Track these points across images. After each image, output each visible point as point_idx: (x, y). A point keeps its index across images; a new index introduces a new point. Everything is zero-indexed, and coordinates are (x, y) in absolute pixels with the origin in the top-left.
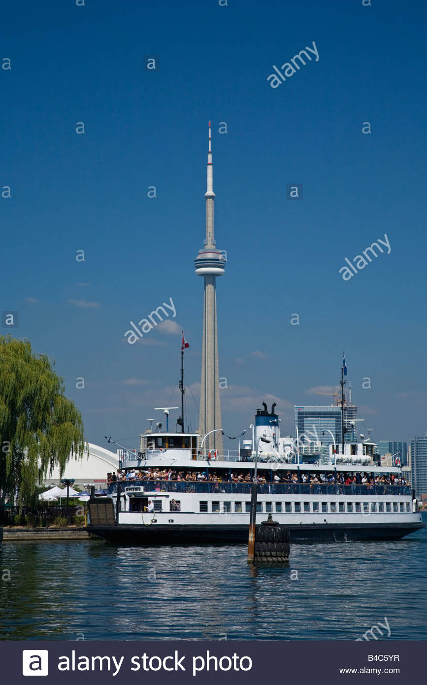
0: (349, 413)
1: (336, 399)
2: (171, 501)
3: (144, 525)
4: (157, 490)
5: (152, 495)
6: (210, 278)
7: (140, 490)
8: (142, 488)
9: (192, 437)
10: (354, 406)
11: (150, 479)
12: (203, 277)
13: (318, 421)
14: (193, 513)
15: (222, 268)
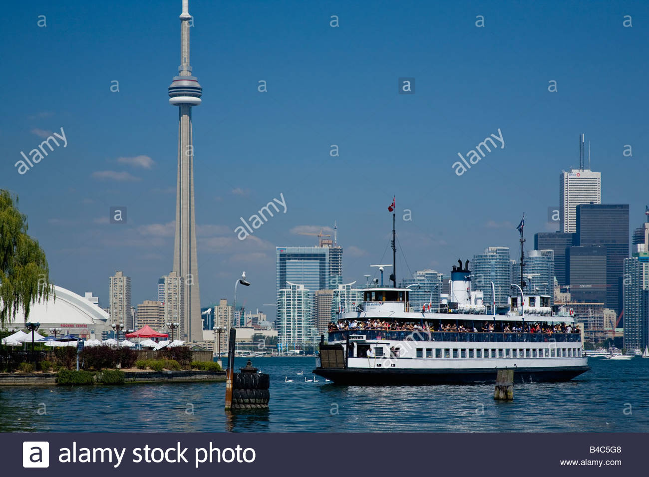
0: (334, 255)
1: (320, 240)
2: (391, 349)
3: (370, 368)
4: (378, 338)
5: (374, 343)
6: (186, 108)
7: (362, 338)
8: (365, 336)
9: (406, 291)
10: (339, 247)
11: (372, 329)
12: (178, 107)
13: (301, 263)
14: (411, 358)
15: (199, 97)
